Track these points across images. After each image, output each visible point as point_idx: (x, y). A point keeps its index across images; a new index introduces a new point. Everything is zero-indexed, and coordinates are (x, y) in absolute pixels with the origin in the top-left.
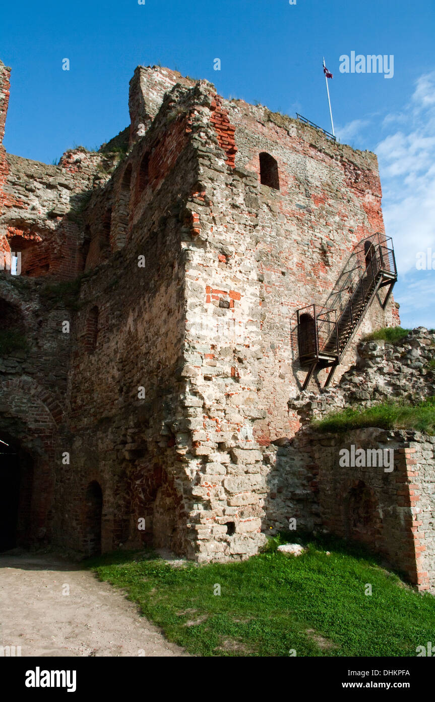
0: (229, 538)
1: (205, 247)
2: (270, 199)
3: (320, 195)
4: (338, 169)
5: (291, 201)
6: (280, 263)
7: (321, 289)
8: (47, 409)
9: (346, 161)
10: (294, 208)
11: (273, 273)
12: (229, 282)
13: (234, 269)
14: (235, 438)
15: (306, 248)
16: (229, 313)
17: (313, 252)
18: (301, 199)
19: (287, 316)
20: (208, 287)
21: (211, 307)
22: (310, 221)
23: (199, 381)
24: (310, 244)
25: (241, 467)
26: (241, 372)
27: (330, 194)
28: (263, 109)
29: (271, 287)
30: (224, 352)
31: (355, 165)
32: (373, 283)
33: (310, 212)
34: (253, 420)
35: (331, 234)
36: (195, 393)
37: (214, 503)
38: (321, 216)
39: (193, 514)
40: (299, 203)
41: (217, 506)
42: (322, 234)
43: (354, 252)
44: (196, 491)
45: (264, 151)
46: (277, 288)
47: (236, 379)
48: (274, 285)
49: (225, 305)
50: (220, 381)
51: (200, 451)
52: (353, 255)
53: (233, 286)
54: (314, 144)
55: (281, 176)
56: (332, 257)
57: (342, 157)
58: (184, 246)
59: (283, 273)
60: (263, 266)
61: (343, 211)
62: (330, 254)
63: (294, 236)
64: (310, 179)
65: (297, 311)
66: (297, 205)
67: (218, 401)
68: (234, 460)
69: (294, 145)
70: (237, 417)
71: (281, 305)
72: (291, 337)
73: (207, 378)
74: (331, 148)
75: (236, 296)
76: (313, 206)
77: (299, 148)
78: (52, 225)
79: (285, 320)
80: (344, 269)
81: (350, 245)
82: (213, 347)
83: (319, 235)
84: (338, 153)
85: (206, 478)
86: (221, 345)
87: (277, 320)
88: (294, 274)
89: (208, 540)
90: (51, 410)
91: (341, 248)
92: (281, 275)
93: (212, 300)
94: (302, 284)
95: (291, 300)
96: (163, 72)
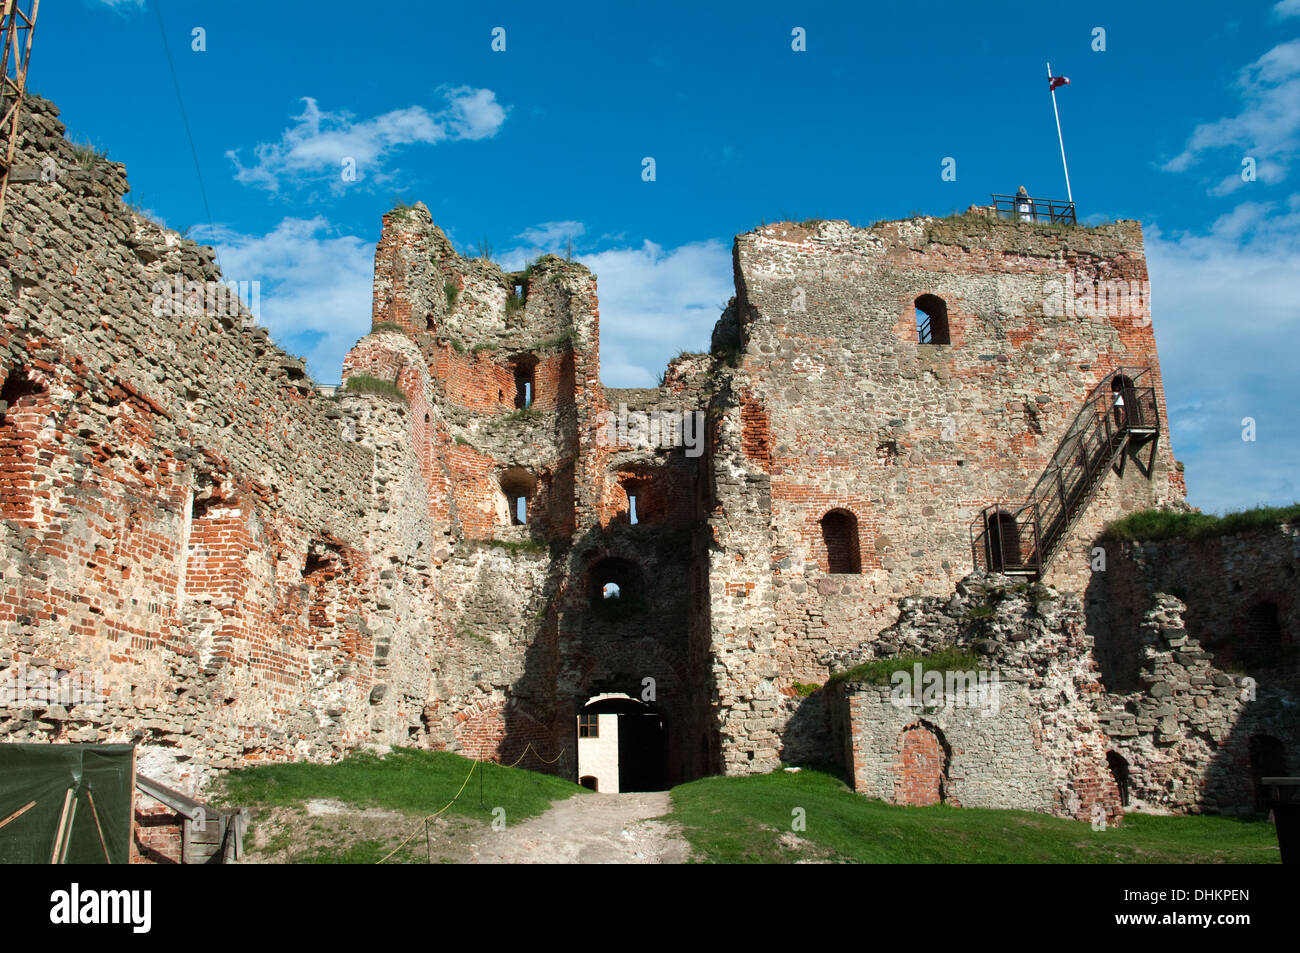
0: (749, 762)
1: (724, 552)
2: (935, 361)
3: (1024, 327)
4: (1058, 273)
5: (971, 354)
6: (953, 451)
7: (1025, 472)
8: (671, 668)
9: (1075, 254)
10: (975, 362)
11: (942, 466)
12: (744, 576)
13: (749, 564)
14: (753, 693)
15: (998, 417)
16: (745, 601)
17: (1011, 419)
18: (988, 346)
19: (967, 520)
20: (727, 584)
21: (730, 599)
22: (1005, 375)
23: (723, 654)
24: (1005, 409)
25: (757, 713)
26: (756, 644)
27: (1041, 320)
28: (922, 224)
29: (940, 487)
30: (742, 631)
31: (1093, 255)
32: (1109, 450)
33: (1003, 360)
34: (770, 679)
35: (1043, 385)
36: (721, 663)
37: (737, 738)
38: (1025, 360)
39: (724, 746)
40: (984, 353)
41: (740, 740)
42: (1026, 390)
43: (1090, 400)
44: (723, 730)
45: (923, 292)
46: (950, 486)
47: (753, 650)
48: (944, 482)
49: (742, 595)
50: (741, 652)
51: (725, 702)
52: (1086, 406)
53: (748, 578)
54: (1011, 249)
55: (953, 321)
56: (1046, 419)
57: (1066, 250)
58: (711, 552)
59: (960, 463)
60: (926, 460)
61: (1069, 340)
62: (1043, 415)
63: (976, 406)
64: (1003, 310)
65: (984, 512)
66: (982, 357)
67: (738, 667)
68: (752, 708)
69: (974, 265)
70: (754, 677)
71: (957, 508)
72: (974, 548)
73: (729, 651)
74: (1044, 243)
75: (750, 586)
76: (1011, 350)
77: (985, 265)
78: (661, 461)
79: (964, 527)
80: (1069, 432)
81: (1083, 392)
82: (733, 628)
83: (1020, 392)
84: (1057, 247)
85: (730, 721)
86: (739, 626)
87: (951, 529)
88: (978, 460)
89: (733, 763)
90: (675, 668)
91: (1064, 400)
92: (956, 467)
93: (730, 593)
94: (992, 470)
95: (973, 498)
96: (768, 232)
